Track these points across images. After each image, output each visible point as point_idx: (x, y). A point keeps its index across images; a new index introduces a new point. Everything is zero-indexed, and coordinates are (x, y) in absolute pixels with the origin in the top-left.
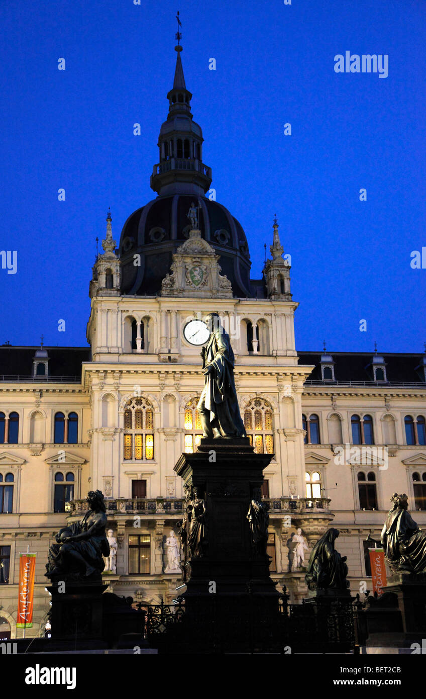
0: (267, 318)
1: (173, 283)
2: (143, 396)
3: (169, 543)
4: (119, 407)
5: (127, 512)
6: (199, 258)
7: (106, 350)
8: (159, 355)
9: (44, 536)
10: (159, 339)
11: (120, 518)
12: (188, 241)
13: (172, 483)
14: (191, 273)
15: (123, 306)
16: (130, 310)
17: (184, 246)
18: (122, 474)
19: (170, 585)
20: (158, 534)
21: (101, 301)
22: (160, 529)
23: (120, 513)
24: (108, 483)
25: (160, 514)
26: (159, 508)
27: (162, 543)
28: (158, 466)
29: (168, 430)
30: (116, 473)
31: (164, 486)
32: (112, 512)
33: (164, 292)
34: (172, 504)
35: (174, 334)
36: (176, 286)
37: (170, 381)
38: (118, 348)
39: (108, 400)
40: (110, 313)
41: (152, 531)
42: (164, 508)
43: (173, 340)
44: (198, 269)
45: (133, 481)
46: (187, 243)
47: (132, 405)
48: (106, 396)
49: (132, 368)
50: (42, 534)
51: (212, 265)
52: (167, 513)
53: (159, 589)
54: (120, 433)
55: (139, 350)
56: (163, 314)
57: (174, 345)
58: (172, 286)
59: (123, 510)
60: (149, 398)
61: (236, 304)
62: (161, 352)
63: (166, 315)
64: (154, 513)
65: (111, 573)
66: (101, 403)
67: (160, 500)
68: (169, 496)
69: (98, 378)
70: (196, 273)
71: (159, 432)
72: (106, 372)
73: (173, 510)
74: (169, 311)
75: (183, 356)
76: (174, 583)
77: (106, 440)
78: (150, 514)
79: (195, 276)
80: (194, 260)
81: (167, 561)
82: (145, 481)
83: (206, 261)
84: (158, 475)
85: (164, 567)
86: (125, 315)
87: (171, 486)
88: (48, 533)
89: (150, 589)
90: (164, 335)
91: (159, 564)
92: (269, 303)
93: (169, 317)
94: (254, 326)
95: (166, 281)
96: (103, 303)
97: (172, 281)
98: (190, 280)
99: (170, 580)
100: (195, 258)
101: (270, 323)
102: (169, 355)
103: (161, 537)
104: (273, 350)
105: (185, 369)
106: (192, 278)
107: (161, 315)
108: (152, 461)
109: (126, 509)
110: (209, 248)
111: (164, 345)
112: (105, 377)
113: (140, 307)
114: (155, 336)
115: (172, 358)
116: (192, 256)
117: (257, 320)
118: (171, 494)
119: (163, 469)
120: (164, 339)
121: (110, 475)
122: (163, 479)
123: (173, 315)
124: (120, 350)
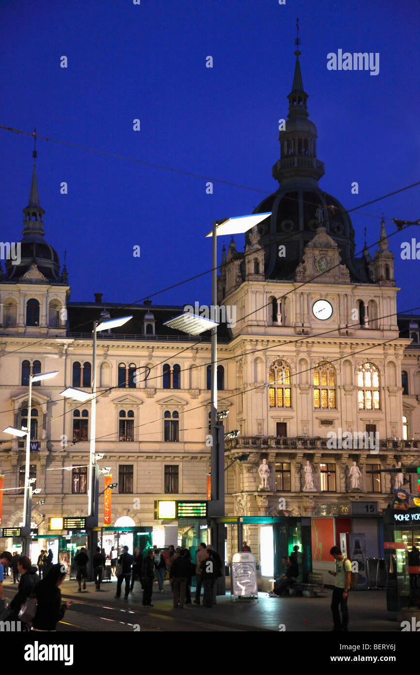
0: (376, 299)
1: (305, 271)
2: (284, 359)
3: (307, 470)
4: (266, 367)
5: (277, 447)
6: (325, 251)
7: (255, 323)
8: (295, 327)
9: (203, 459)
10: (294, 315)
11: (272, 451)
12: (316, 237)
13: (306, 426)
14: (319, 262)
15: (268, 289)
16: (273, 292)
17: (313, 241)
18: (269, 418)
19: (308, 500)
20: (297, 463)
21: (252, 285)
22: (299, 459)
23: (272, 447)
24: (259, 424)
25: (300, 449)
26: (299, 444)
27: (300, 469)
28: (295, 413)
29: (303, 386)
30: (265, 417)
31: (300, 428)
32: (265, 446)
33: (298, 278)
34: (308, 442)
35: (306, 312)
36: (308, 272)
37: (304, 348)
38: (265, 321)
39: (258, 362)
40: (258, 294)
41: (292, 460)
42: (302, 445)
43: (306, 316)
44: (324, 259)
45: (277, 423)
46: (316, 238)
47: (275, 366)
48: (256, 359)
49: (276, 339)
50: (201, 457)
51: (334, 255)
52: (305, 448)
53: (298, 502)
54: (267, 387)
55: (279, 323)
56: (298, 295)
57: (306, 320)
58: (304, 273)
59: (274, 445)
60: (288, 361)
61: (353, 289)
62: (297, 325)
63: (300, 297)
64: (295, 448)
65: (266, 490)
66: (253, 364)
67: (299, 439)
68: (304, 435)
69: (251, 345)
70: (323, 263)
71: (296, 387)
72: (257, 341)
73: (309, 446)
74: (302, 293)
75: (313, 329)
76: (311, 499)
77: (257, 392)
78: (293, 448)
79: (322, 265)
80: (321, 252)
81: (305, 483)
82: (286, 424)
83: (330, 253)
84: (295, 419)
85: (302, 486)
86: (269, 295)
87: (305, 428)
88: (205, 457)
89: (292, 502)
90: (298, 312)
91: (298, 485)
92: (378, 288)
93: (302, 298)
94: (366, 305)
95: (299, 269)
96: (252, 286)
97: (304, 268)
98: (318, 268)
99: (308, 497)
100: (322, 251)
101: (378, 303)
102: (303, 328)
103: (299, 465)
104: (380, 325)
105: (315, 340)
106: (320, 267)
107: (296, 296)
108: (290, 409)
109: (276, 445)
110: (333, 243)
111: (299, 320)
112: (256, 345)
113: (279, 289)
114: (291, 312)
115: (305, 330)
116: (320, 249)
117: (368, 301)
118: (305, 434)
119: (299, 415)
120: (299, 316)
121: (261, 418)
122: (299, 422)
123: (305, 296)
124: (266, 323)
